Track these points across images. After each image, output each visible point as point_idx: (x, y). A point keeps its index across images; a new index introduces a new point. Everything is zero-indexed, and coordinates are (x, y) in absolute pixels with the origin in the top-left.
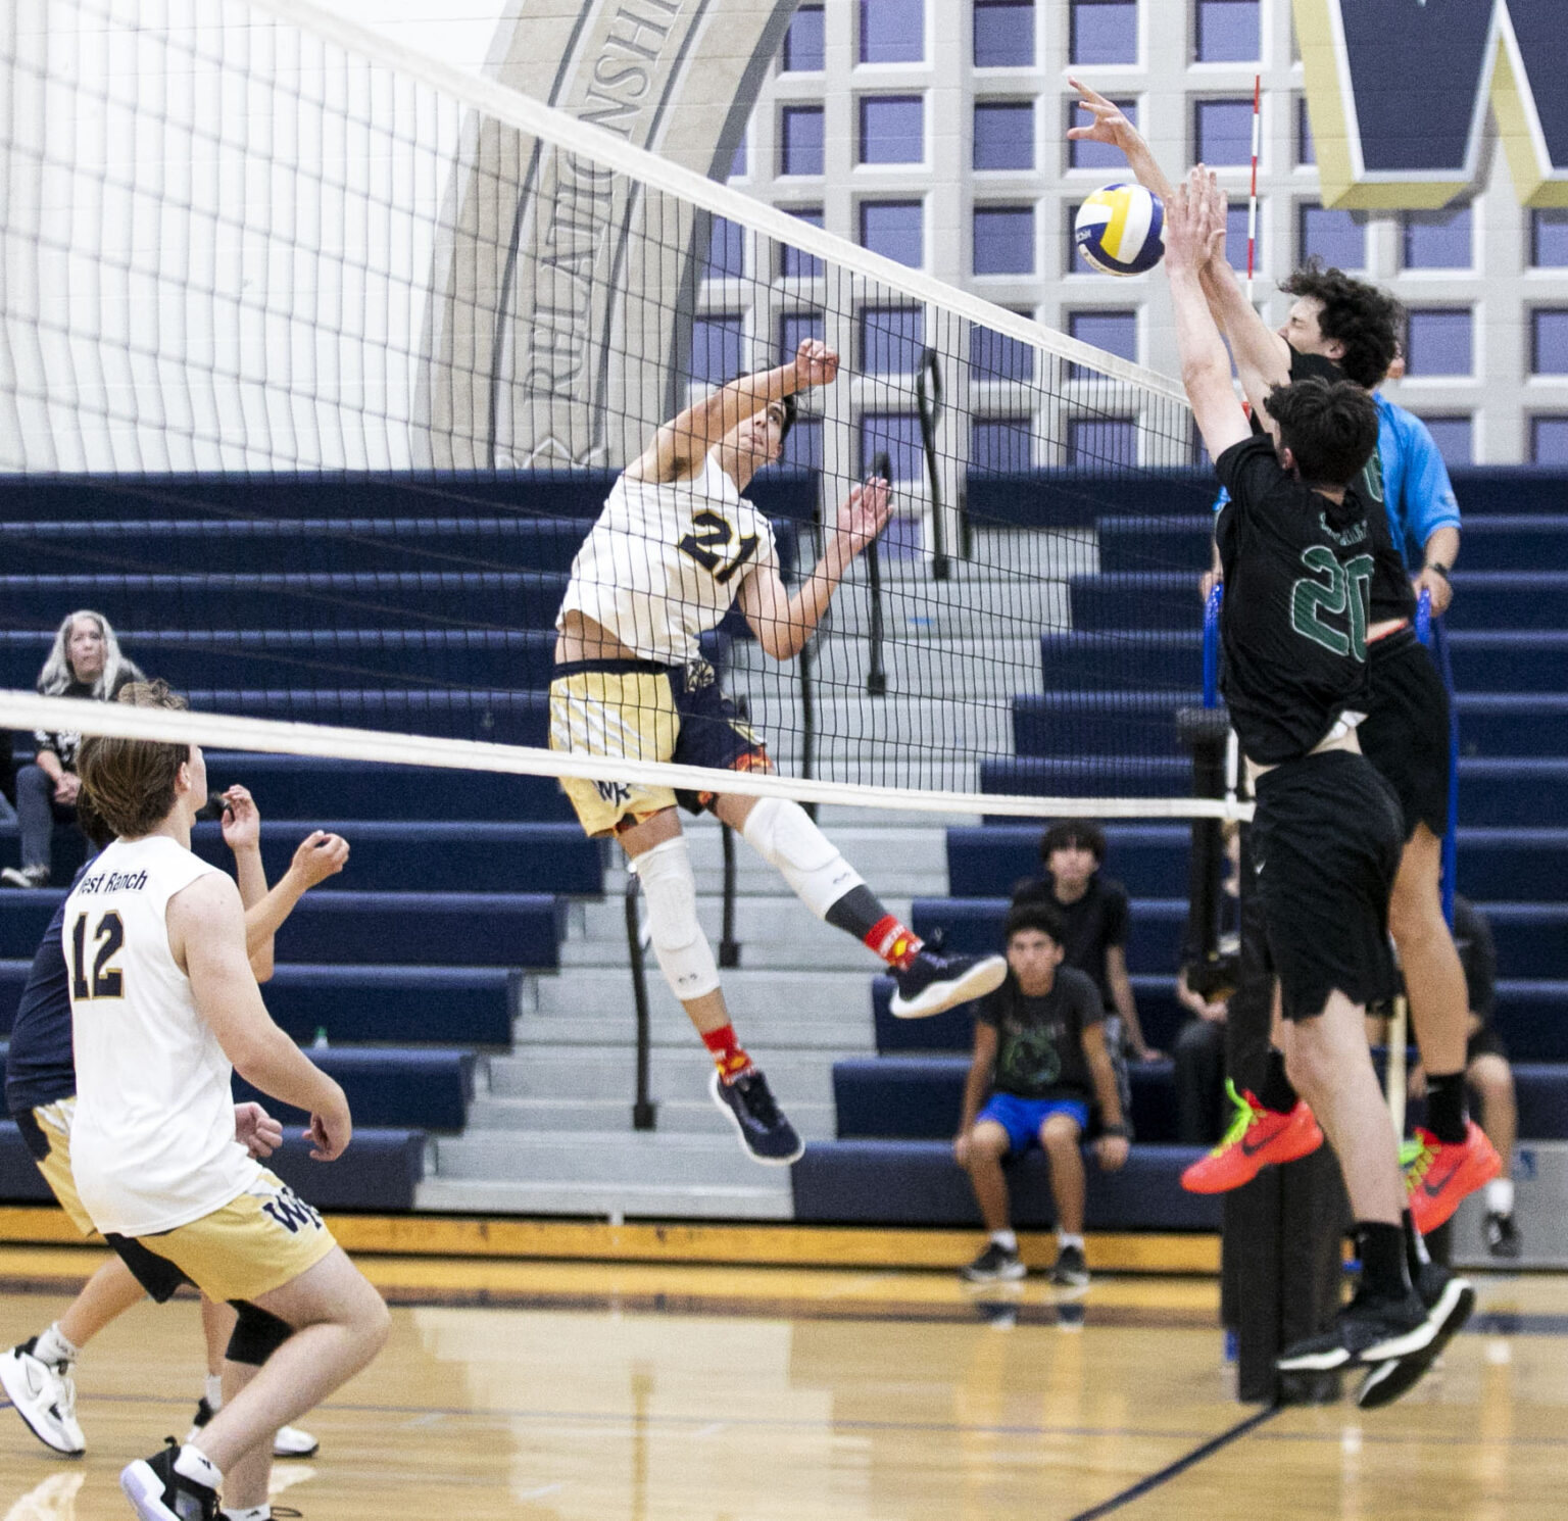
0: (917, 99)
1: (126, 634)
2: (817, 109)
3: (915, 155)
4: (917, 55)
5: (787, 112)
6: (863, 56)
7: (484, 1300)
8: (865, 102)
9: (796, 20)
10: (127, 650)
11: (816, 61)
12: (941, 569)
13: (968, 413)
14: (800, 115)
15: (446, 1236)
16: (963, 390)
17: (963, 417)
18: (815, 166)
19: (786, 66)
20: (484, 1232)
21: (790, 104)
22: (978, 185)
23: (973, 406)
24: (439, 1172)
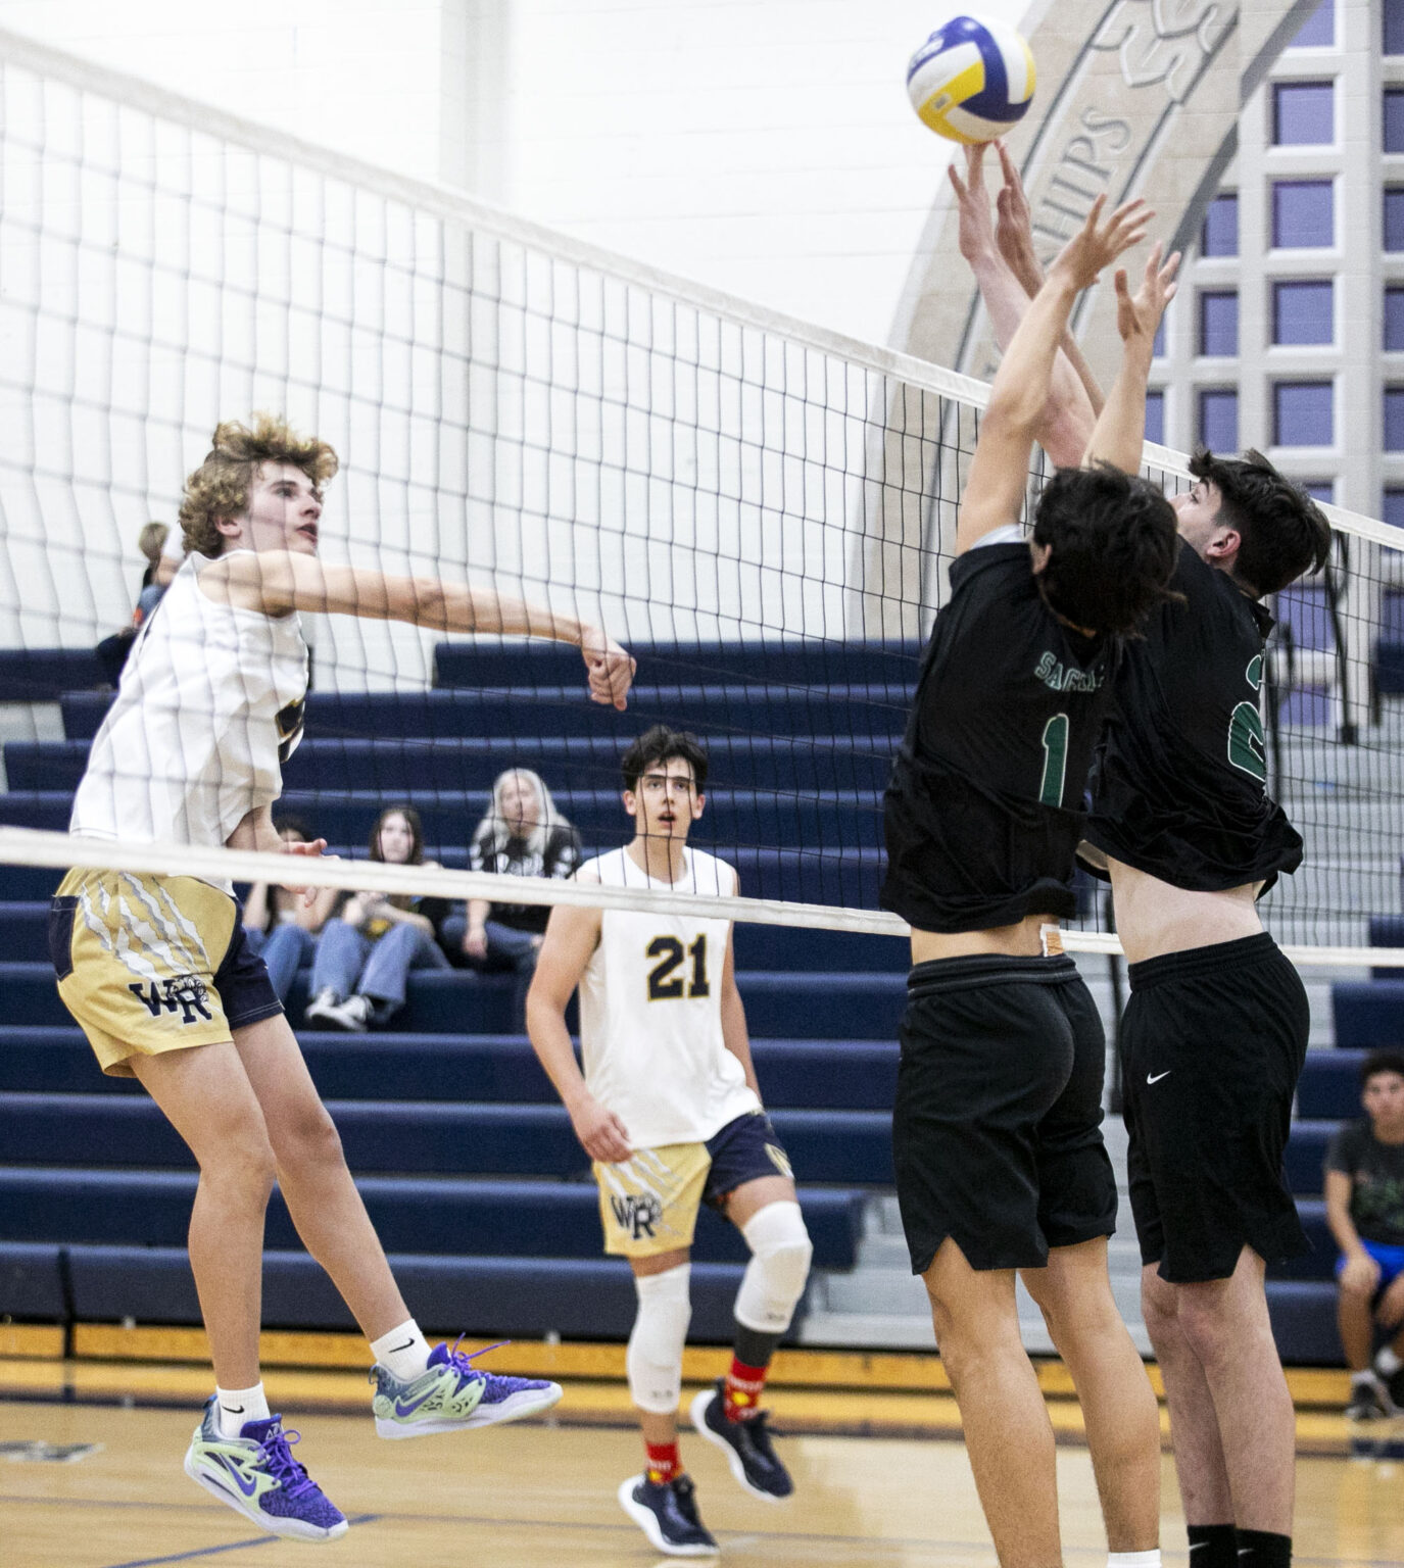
0: (1327, 284)
1: (564, 796)
2: (1230, 294)
3: (1325, 336)
4: (1327, 241)
5: (1205, 297)
6: (1275, 241)
7: (865, 1431)
8: (1278, 287)
9: (1213, 208)
10: (562, 808)
11: (1231, 247)
12: (1348, 735)
13: (1379, 582)
14: (1215, 300)
15: (832, 1369)
16: (1375, 562)
17: (1375, 586)
18: (1230, 348)
19: (1204, 252)
20: (867, 1367)
21: (1207, 290)
22: (1388, 366)
23: (1385, 578)
24: (829, 1308)
